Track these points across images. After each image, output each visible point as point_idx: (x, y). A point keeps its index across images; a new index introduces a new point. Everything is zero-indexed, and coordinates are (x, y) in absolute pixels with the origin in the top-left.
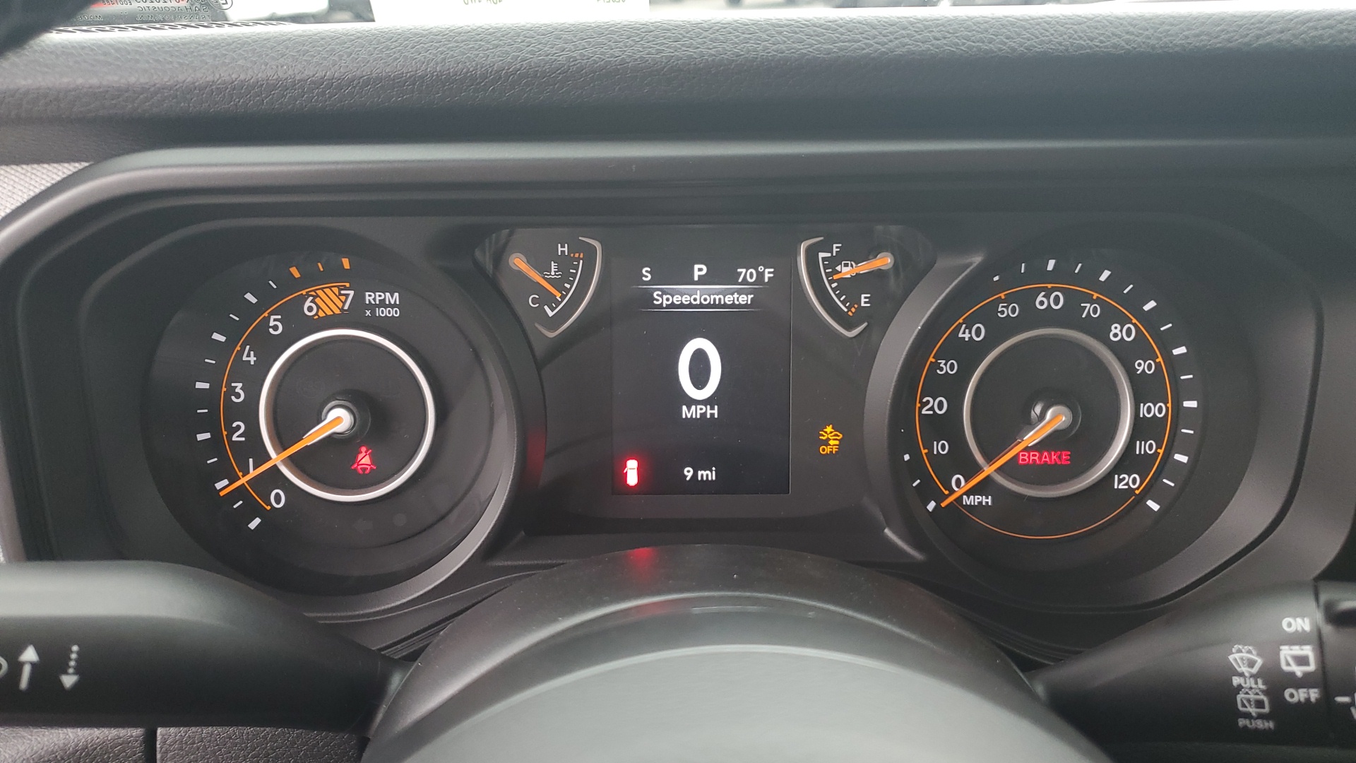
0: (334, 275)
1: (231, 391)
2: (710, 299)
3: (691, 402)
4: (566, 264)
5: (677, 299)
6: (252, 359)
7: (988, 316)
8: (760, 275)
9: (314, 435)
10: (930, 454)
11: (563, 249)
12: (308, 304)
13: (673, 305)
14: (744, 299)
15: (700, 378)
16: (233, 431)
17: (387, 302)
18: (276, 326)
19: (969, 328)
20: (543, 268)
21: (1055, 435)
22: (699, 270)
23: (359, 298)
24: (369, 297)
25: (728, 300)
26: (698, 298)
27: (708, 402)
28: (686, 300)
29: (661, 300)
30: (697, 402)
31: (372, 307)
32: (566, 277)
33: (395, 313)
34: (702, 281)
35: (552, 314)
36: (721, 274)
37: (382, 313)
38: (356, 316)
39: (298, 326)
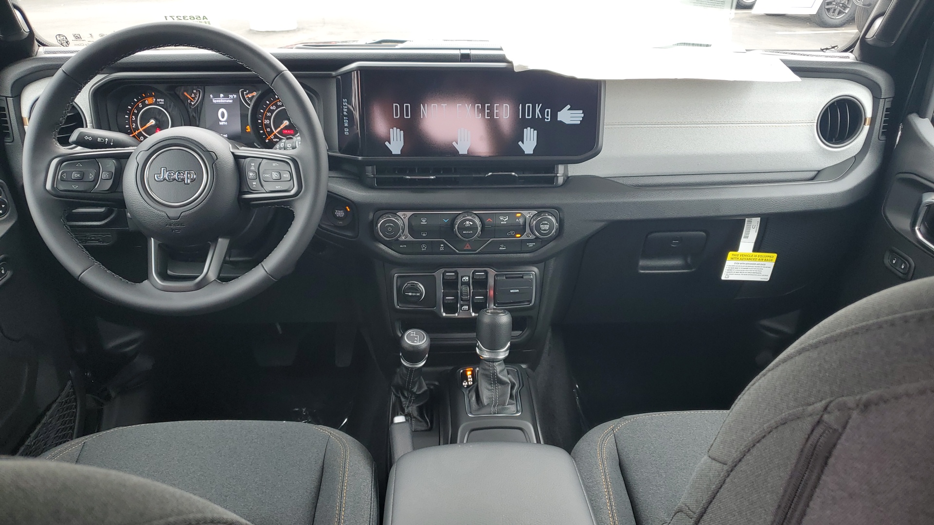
0: (151, 96)
1: (132, 118)
2: (224, 101)
3: (221, 121)
4: (195, 94)
5: (217, 101)
6: (136, 112)
7: (276, 104)
8: (233, 96)
9: (148, 125)
10: (266, 131)
11: (195, 91)
12: (146, 101)
14: (231, 101)
15: (223, 116)
16: (132, 125)
17: (161, 101)
18: (140, 105)
19: (273, 107)
20: (190, 95)
21: (286, 127)
22: (222, 95)
23: (156, 100)
24: (158, 100)
25: (228, 101)
26: (222, 101)
27: (225, 121)
28: (219, 101)
29: (214, 101)
30: (223, 121)
31: (159, 102)
32: (196, 97)
33: (163, 103)
34: (223, 97)
35: (193, 103)
36: (226, 96)
37: (160, 103)
38: (156, 103)
39: (144, 105)
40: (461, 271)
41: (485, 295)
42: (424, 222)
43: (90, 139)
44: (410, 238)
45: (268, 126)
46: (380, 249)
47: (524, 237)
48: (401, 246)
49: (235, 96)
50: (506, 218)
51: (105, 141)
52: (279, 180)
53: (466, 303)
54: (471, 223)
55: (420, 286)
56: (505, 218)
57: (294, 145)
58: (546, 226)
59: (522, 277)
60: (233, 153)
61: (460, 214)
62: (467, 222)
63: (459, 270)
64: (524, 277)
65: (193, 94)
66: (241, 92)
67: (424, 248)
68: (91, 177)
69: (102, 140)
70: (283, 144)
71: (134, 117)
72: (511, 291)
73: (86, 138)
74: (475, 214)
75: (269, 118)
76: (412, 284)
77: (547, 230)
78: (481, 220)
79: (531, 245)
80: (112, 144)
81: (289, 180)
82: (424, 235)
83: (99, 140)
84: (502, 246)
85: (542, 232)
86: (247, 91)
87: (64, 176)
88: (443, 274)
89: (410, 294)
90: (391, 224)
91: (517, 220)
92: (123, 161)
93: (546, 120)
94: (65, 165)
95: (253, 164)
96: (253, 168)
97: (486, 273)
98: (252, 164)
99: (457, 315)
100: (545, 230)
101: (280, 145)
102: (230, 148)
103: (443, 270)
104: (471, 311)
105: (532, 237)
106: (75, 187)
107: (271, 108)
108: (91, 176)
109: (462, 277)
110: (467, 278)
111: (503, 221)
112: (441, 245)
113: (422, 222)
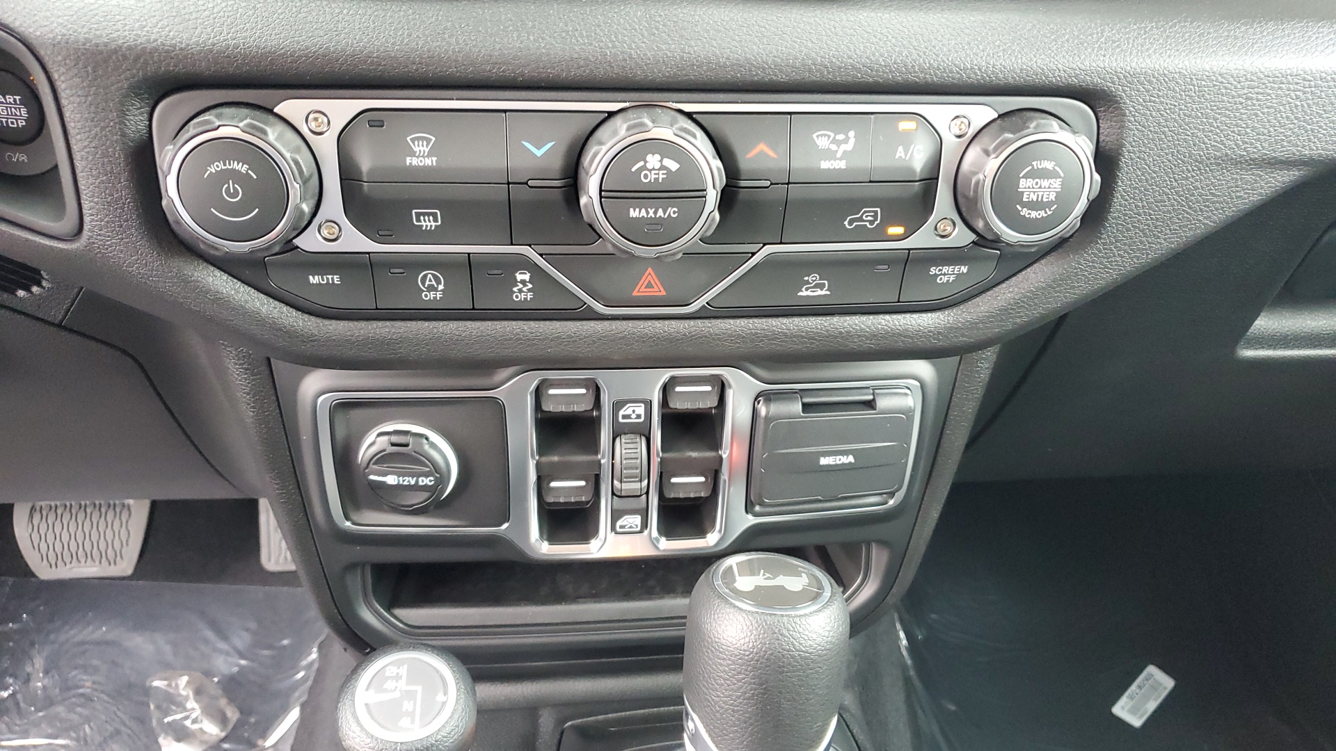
40: (613, 383)
41: (714, 474)
44: (355, 241)
47: (922, 239)
48: (314, 280)
50: (846, 141)
53: (631, 503)
54: (673, 166)
55: (433, 445)
56: (839, 143)
58: (1045, 183)
59: (870, 404)
61: (611, 114)
62: (653, 160)
63: (602, 377)
64: (882, 403)
67: (431, 288)
72: (824, 461)
74: (689, 115)
76: (395, 439)
77: (1050, 204)
78: (722, 150)
79: (947, 274)
82: (428, 224)
84: (813, 278)
85: (1025, 212)
88: (538, 393)
89: (391, 480)
90: (237, 166)
91: (900, 152)
97: (722, 387)
99: (593, 547)
100: (1033, 205)
103: (534, 379)
104: (655, 533)
105: (960, 236)
109: (617, 406)
110: (640, 410)
111: (830, 155)
112: (519, 277)
113: (413, 154)
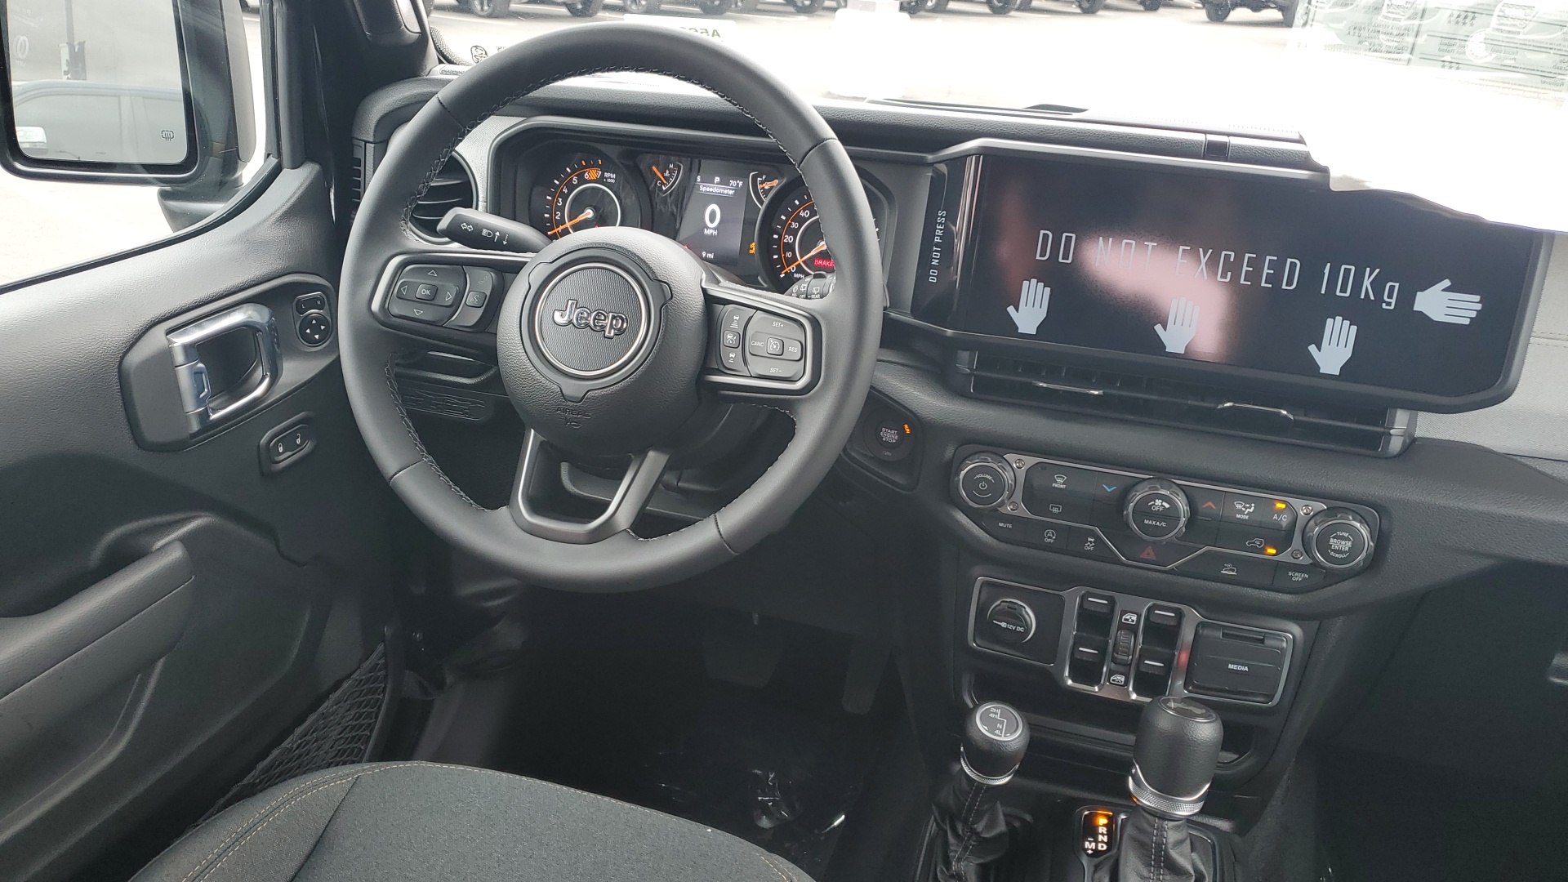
0: (596, 166)
1: (558, 201)
2: (720, 191)
3: (708, 228)
4: (671, 171)
5: (708, 189)
6: (566, 191)
7: (811, 208)
8: (738, 184)
9: (582, 217)
10: (784, 257)
11: (671, 166)
12: (586, 174)
13: (706, 191)
14: (731, 192)
15: (712, 218)
16: (556, 215)
17: (611, 177)
18: (575, 180)
19: (804, 211)
20: (663, 172)
21: (820, 253)
22: (717, 179)
23: (603, 175)
24: (606, 175)
25: (726, 192)
26: (716, 190)
27: (715, 229)
28: (711, 190)
29: (703, 189)
30: (711, 229)
31: (606, 178)
32: (671, 176)
33: (613, 181)
34: (717, 184)
35: (664, 189)
36: (724, 182)
37: (609, 180)
38: (601, 180)
39: (582, 181)
40: (1122, 600)
41: (1169, 663)
42: (1060, 483)
43: (470, 228)
44: (1023, 511)
45: (790, 247)
46: (957, 521)
47: (1286, 557)
48: (1001, 525)
49: (741, 184)
50: (1250, 508)
51: (495, 235)
52: (779, 356)
53: (1121, 669)
54: (1167, 506)
55: (1027, 612)
56: (1246, 508)
57: (825, 290)
58: (1343, 542)
59: (1262, 641)
60: (704, 290)
61: (1144, 480)
62: (1158, 502)
63: (1117, 595)
64: (1268, 642)
65: (667, 172)
66: (753, 176)
67: (1049, 537)
68: (449, 298)
69: (489, 234)
70: (806, 285)
71: (560, 200)
72: (1230, 666)
73: (464, 226)
74: (1178, 485)
75: (794, 233)
76: (1010, 605)
77: (1346, 552)
78: (1191, 502)
79: (1298, 577)
80: (505, 243)
81: (798, 358)
82: (1055, 510)
83: (485, 232)
84: (1229, 566)
85: (1332, 554)
86: (764, 177)
87: (404, 290)
88: (1083, 598)
89: (1003, 625)
90: (988, 477)
91: (1275, 517)
92: (508, 276)
93: (1384, 306)
94: (414, 269)
95: (737, 318)
96: (734, 326)
97: (1180, 615)
98: (735, 318)
99: (1096, 689)
100: (1339, 552)
101: (799, 288)
102: (701, 281)
103: (1083, 590)
104: (1131, 689)
105: (1304, 560)
106: (418, 313)
107: (802, 214)
108: (449, 296)
109: (1124, 613)
110: (1134, 618)
111: (1242, 512)
112: (1089, 539)
113: (1056, 482)
